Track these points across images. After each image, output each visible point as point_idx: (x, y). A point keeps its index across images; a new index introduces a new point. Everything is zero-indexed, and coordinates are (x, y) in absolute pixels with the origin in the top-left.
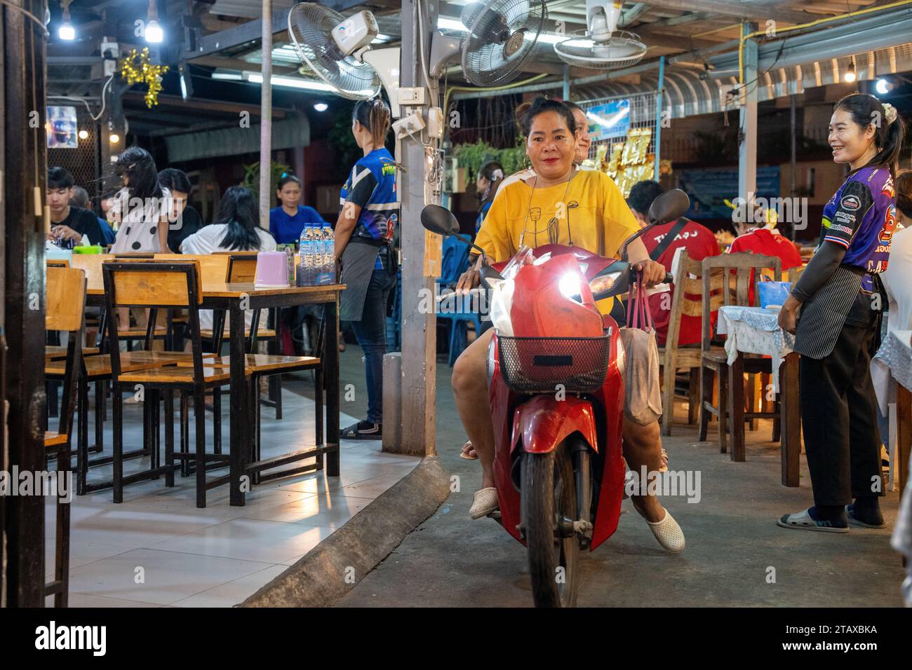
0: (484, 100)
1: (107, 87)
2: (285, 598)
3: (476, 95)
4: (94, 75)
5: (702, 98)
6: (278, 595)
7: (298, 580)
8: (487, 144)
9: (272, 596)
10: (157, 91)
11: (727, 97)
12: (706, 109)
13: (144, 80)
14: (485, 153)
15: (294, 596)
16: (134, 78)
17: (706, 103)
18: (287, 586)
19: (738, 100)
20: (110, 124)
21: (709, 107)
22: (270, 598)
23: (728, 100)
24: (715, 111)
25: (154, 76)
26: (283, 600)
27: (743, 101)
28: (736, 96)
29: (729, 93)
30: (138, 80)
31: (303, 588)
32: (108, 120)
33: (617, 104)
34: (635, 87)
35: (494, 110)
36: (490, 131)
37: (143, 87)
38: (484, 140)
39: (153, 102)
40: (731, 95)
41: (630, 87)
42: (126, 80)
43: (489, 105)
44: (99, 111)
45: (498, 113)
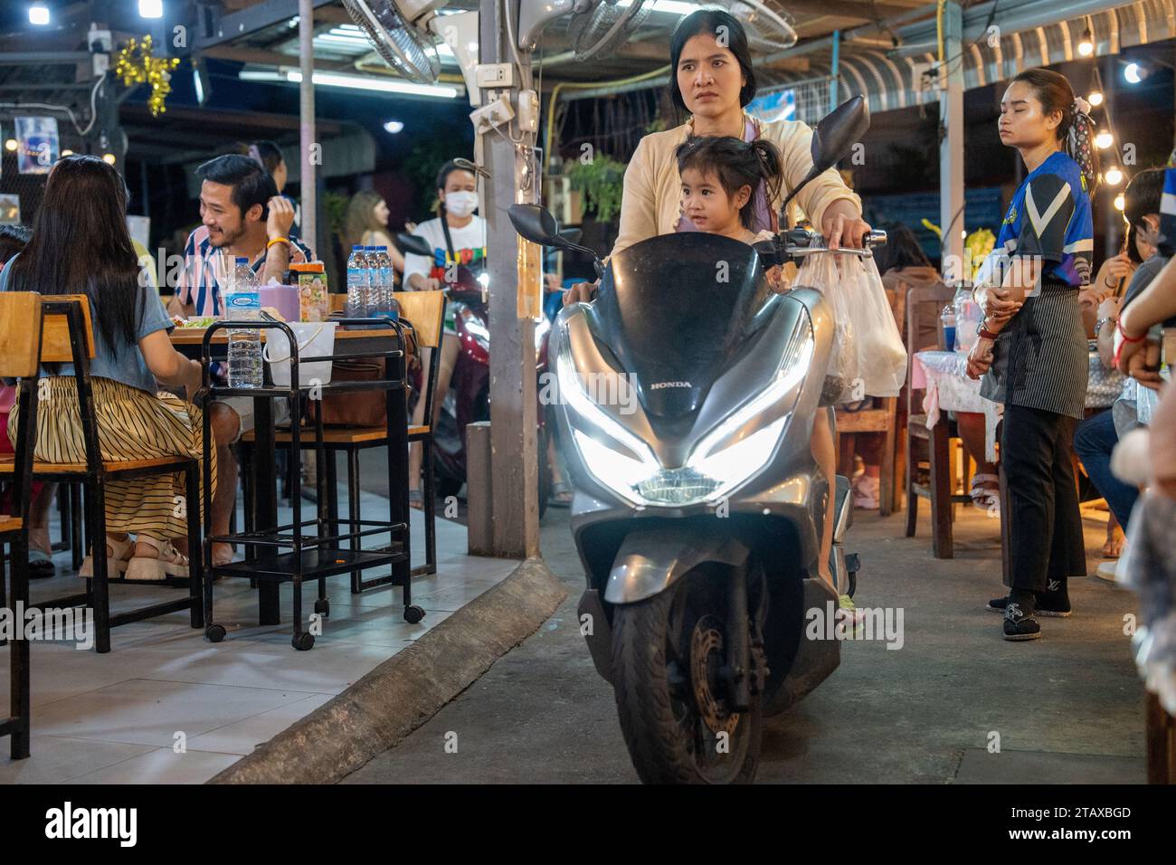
0: (602, 101)
1: (97, 90)
2: (328, 736)
3: (592, 94)
4: (80, 74)
5: (892, 88)
6: (318, 732)
7: (346, 712)
8: (609, 157)
9: (310, 733)
10: (163, 93)
11: (922, 79)
12: (898, 102)
13: (147, 79)
14: (605, 169)
15: (341, 733)
16: (134, 77)
17: (897, 96)
18: (332, 721)
19: (937, 82)
20: (103, 139)
21: (902, 100)
22: (307, 736)
23: (924, 84)
24: (909, 104)
25: (159, 76)
26: (325, 739)
27: (944, 83)
28: (934, 78)
29: (925, 73)
30: (139, 79)
31: (354, 723)
32: (99, 135)
33: (778, 98)
34: (803, 76)
35: (616, 114)
36: (611, 142)
37: (145, 90)
38: (603, 153)
39: (159, 107)
40: (927, 78)
41: (793, 75)
42: (122, 80)
43: (609, 107)
44: (88, 122)
45: (621, 118)
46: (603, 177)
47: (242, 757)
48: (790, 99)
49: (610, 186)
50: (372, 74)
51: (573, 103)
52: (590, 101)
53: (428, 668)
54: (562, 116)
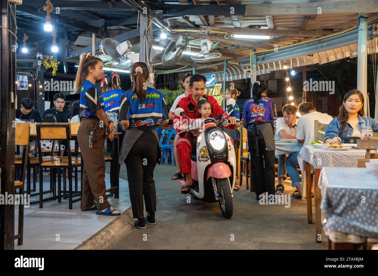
0: (166, 75)
1: (39, 69)
2: (101, 239)
3: (164, 73)
4: (34, 65)
5: (238, 74)
6: (98, 238)
7: (105, 233)
8: (168, 89)
9: (96, 238)
10: (56, 70)
11: (247, 73)
12: (239, 78)
13: (51, 67)
14: (167, 92)
15: (104, 238)
16: (48, 66)
17: (239, 76)
18: (101, 235)
19: (250, 74)
20: (39, 82)
21: (240, 77)
22: (95, 239)
23: (247, 74)
24: (242, 79)
25: (55, 65)
26: (100, 240)
27: (252, 74)
28: (249, 73)
29: (247, 72)
30: (49, 67)
31: (107, 236)
32: (39, 80)
33: (211, 76)
34: (216, 71)
35: (170, 78)
36: (168, 85)
37: (51, 69)
38: (166, 88)
39: (55, 74)
40: (248, 73)
41: (214, 70)
42: (45, 67)
43: (168, 76)
44: (36, 77)
45: (171, 79)
46: (166, 94)
47: (79, 245)
48: (214, 76)
49: (168, 96)
50: (108, 67)
51: (159, 75)
52: (163, 75)
53: (125, 221)
54: (156, 78)
